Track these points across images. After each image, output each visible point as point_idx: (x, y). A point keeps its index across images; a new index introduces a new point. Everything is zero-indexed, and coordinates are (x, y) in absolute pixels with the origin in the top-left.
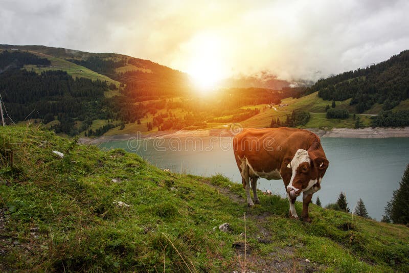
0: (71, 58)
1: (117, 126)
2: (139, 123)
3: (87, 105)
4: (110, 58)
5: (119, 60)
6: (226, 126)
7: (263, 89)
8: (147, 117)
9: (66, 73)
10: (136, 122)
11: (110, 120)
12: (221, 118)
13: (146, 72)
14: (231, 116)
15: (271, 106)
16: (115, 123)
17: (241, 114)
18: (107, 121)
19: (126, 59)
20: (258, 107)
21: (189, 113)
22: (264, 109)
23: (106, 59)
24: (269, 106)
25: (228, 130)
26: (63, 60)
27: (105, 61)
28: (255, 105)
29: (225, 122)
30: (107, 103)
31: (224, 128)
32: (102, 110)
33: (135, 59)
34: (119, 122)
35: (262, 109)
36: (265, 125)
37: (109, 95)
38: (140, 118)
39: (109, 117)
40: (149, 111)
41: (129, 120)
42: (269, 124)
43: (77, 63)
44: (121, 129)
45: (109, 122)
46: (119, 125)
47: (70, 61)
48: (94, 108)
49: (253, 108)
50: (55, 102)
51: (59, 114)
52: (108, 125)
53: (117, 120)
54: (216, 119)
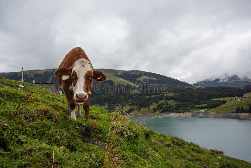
0: (115, 74)
1: (136, 109)
2: (149, 108)
3: (121, 97)
4: (134, 73)
5: (139, 73)
6: (203, 111)
7: (229, 87)
8: (153, 105)
9: (112, 81)
10: (147, 107)
11: (133, 106)
12: (199, 105)
13: (153, 79)
14: (206, 105)
15: (236, 98)
16: (135, 107)
17: (213, 103)
18: (131, 106)
19: (142, 73)
20: (225, 99)
21: (178, 103)
22: (230, 100)
23: (132, 74)
24: (234, 98)
25: (204, 113)
26: (111, 75)
27: (131, 74)
28: (223, 97)
29: (202, 108)
30: (131, 96)
31: (202, 112)
32: (129, 100)
33: (147, 73)
34: (138, 107)
35: (229, 100)
36: (232, 111)
37: (133, 92)
38: (149, 105)
39: (132, 104)
40: (154, 101)
41: (143, 106)
42: (234, 111)
43: (118, 76)
44: (139, 111)
45: (132, 107)
46: (138, 109)
47: (114, 75)
48: (125, 99)
49: (221, 99)
50: (106, 96)
51: (108, 102)
52: (132, 109)
53: (136, 106)
54: (196, 106)
